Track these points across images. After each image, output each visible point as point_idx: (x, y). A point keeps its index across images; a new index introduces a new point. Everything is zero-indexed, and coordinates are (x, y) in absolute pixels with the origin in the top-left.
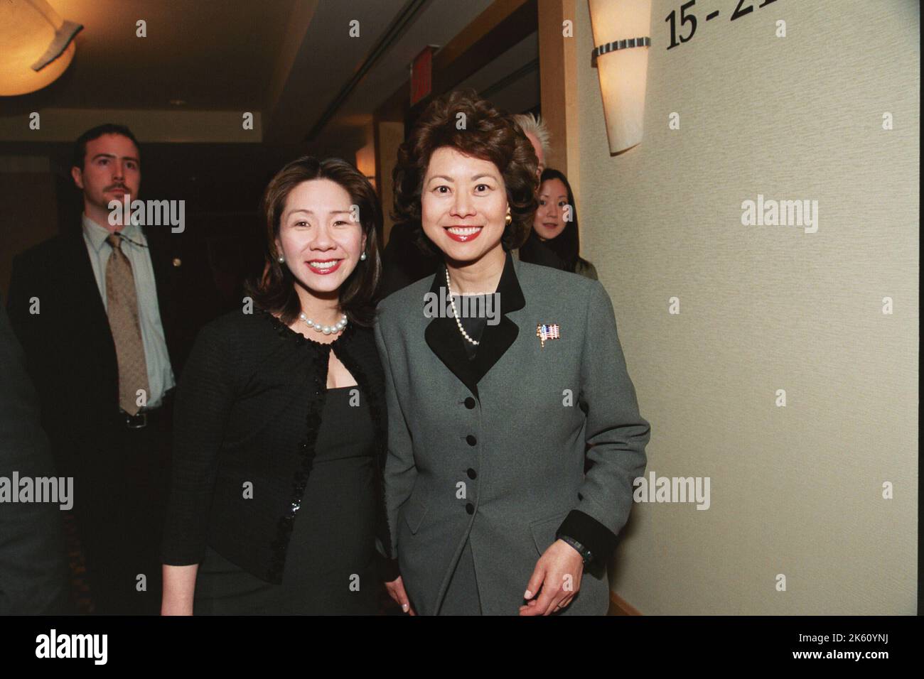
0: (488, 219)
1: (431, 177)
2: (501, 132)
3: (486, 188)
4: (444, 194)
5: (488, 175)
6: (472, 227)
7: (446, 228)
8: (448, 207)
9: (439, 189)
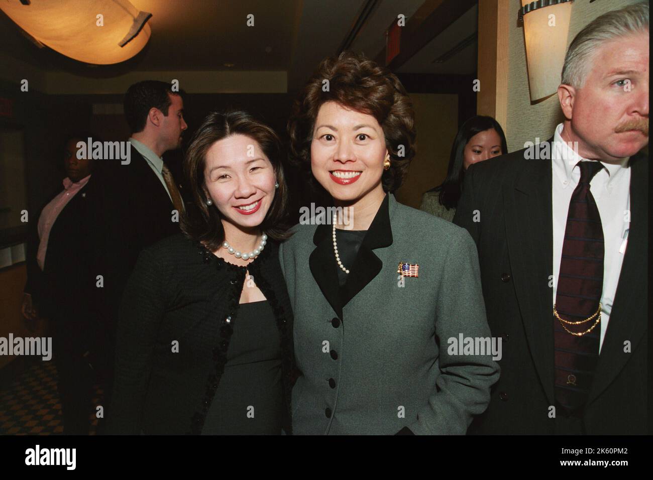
0: (366, 165)
1: (318, 126)
2: (381, 88)
3: (366, 137)
4: (329, 142)
5: (369, 126)
6: (352, 171)
7: (331, 172)
8: (332, 153)
9: (325, 137)
